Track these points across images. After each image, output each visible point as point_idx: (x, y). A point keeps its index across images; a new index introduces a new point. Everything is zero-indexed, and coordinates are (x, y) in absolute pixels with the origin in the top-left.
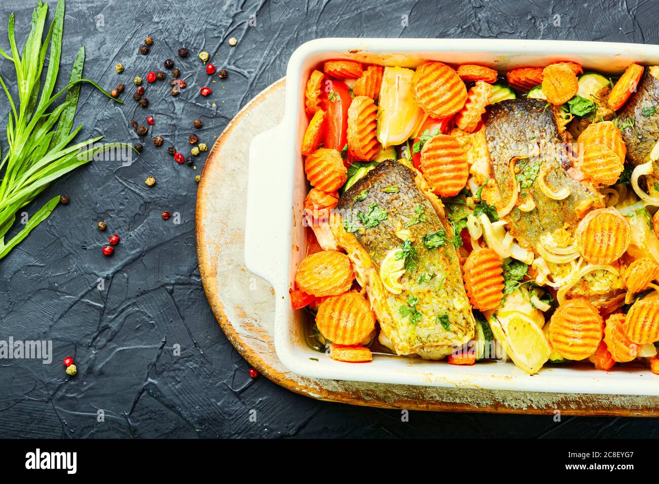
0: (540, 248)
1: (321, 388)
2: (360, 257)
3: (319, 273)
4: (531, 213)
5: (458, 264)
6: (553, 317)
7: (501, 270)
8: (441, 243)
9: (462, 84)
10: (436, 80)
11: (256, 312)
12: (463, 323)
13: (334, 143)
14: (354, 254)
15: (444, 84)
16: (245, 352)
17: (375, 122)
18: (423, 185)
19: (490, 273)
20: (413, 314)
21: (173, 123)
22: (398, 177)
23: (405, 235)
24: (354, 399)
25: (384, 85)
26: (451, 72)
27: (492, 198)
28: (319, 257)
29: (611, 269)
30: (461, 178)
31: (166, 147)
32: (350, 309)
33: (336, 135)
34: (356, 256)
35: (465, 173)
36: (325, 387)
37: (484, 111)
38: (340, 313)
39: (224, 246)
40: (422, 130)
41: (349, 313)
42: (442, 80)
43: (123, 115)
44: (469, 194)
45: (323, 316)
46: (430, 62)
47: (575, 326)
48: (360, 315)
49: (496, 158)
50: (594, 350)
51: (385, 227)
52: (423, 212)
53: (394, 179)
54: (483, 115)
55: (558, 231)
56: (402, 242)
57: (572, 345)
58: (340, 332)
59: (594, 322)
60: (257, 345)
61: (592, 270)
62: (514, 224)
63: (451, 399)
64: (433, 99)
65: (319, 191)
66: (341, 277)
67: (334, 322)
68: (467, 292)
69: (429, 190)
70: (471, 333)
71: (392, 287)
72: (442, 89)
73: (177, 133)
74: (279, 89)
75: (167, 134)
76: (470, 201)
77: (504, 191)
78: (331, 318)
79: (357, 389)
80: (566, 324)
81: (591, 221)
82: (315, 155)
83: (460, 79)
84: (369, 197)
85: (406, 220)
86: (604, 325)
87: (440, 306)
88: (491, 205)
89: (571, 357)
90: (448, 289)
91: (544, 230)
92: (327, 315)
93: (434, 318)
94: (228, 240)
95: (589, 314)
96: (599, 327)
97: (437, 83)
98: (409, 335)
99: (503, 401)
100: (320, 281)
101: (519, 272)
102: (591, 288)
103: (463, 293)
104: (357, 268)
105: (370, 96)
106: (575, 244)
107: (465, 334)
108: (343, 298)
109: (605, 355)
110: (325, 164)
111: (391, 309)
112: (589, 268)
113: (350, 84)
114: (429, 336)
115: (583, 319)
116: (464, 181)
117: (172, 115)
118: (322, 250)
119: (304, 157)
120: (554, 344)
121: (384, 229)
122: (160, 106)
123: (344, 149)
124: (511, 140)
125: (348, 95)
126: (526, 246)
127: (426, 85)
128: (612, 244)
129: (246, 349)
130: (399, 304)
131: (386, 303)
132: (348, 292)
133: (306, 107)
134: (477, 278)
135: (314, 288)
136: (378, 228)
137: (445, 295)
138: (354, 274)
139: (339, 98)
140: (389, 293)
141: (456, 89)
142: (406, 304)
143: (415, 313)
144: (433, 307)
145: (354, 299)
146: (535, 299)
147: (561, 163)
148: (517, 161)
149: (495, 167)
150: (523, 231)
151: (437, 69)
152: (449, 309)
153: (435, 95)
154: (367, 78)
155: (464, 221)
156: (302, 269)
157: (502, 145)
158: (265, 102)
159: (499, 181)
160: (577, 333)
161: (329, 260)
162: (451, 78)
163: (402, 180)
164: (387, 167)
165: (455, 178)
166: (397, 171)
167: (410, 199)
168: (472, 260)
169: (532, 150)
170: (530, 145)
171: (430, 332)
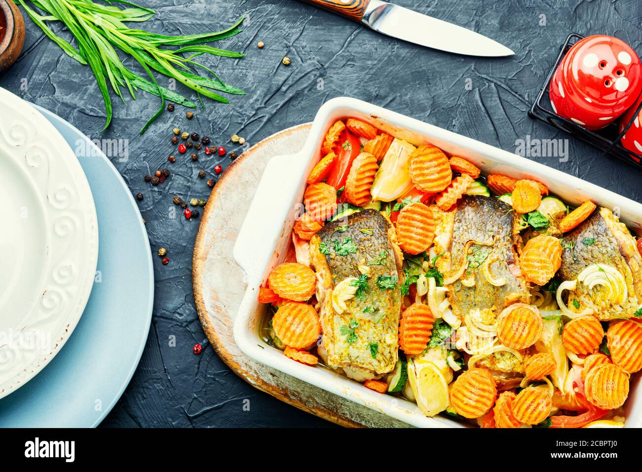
0: (467, 320)
1: (258, 377)
2: (324, 276)
3: (289, 279)
4: (470, 288)
5: (399, 307)
6: (459, 377)
7: (431, 327)
8: (391, 286)
9: (450, 172)
10: (431, 161)
11: (227, 300)
12: (388, 356)
13: (335, 182)
14: (320, 273)
15: (435, 166)
16: (207, 328)
17: (373, 177)
18: (393, 237)
19: (422, 326)
20: (351, 335)
22: (375, 223)
23: (364, 270)
24: (282, 394)
25: (390, 151)
26: (445, 159)
27: (444, 267)
28: (294, 267)
29: (517, 355)
30: (425, 243)
32: (303, 318)
33: (338, 177)
34: (321, 275)
35: (429, 241)
36: (261, 377)
37: (460, 197)
38: (294, 318)
39: (220, 239)
40: (407, 196)
41: (301, 320)
42: (435, 163)
44: (427, 259)
45: (280, 317)
46: (431, 146)
47: (473, 390)
48: (309, 325)
49: (457, 237)
50: (481, 414)
51: (352, 259)
52: (385, 257)
53: (372, 224)
54: (458, 200)
55: (486, 310)
56: (360, 274)
57: (466, 404)
58: (289, 334)
59: (489, 392)
60: (219, 326)
61: (503, 350)
62: (454, 293)
63: (359, 420)
64: (423, 175)
65: (310, 216)
66: (304, 288)
67: (287, 324)
68: (399, 333)
69: (397, 243)
70: (391, 366)
72: (432, 170)
74: (304, 130)
76: (425, 264)
77: (454, 264)
78: (285, 320)
79: (286, 387)
80: (467, 385)
81: (513, 310)
82: (316, 186)
83: (450, 167)
84: (348, 232)
85: (370, 259)
86: (497, 397)
87: (374, 336)
88: (441, 272)
89: (462, 413)
90: (384, 325)
91: (475, 305)
92: (283, 317)
93: (366, 344)
94: (224, 236)
95: (487, 384)
96: (492, 396)
97: (431, 163)
98: (342, 351)
100: (287, 285)
101: (444, 333)
102: (497, 364)
103: (395, 332)
104: (320, 286)
105: (375, 156)
106: (496, 325)
107: (387, 366)
108: (300, 306)
109: (490, 422)
110: (321, 196)
111: (335, 325)
112: (501, 348)
113: (363, 141)
114: (358, 357)
115: (481, 386)
116: (426, 247)
118: (296, 262)
119: (308, 185)
120: (452, 397)
121: (350, 260)
123: (341, 189)
124: (474, 227)
125: (358, 148)
126: (457, 314)
127: (421, 162)
128: (525, 334)
129: (209, 326)
130: (343, 323)
131: (333, 319)
132: (304, 302)
133: (323, 146)
134: (411, 326)
135: (281, 289)
136: (346, 258)
137: (381, 328)
138: (315, 290)
139: (350, 148)
141: (444, 174)
142: (348, 325)
143: (353, 335)
144: (369, 334)
145: (309, 310)
146: (451, 359)
147: (506, 257)
148: (473, 245)
149: (454, 244)
150: (458, 301)
151: (435, 153)
152: (380, 341)
153: (425, 172)
154: (378, 142)
155: (416, 278)
156: (277, 272)
157: (465, 228)
158: (290, 136)
159: (453, 256)
160: (473, 396)
161: (300, 272)
162: (443, 164)
163: (378, 227)
164: (370, 214)
165: (419, 241)
166: (376, 219)
167: (379, 244)
168: (411, 310)
169: (487, 240)
170: (487, 236)
171: (360, 354)
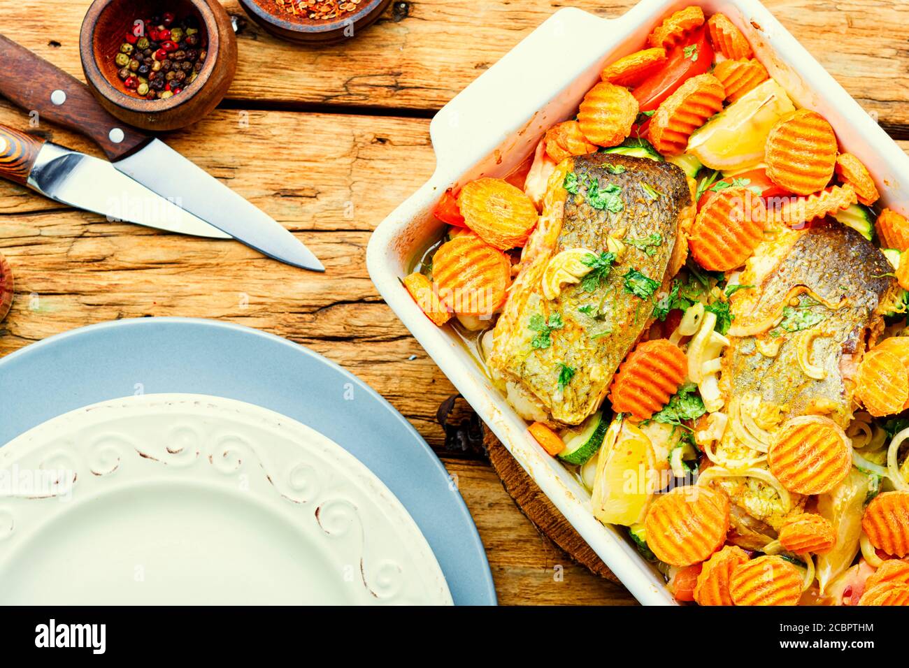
0: (734, 403)
2: (549, 228)
3: (493, 205)
5: (638, 332)
6: (677, 489)
7: (674, 390)
8: (644, 294)
9: (831, 170)
10: (809, 139)
12: (583, 398)
13: (644, 97)
14: (547, 219)
15: (812, 151)
17: (705, 121)
18: (687, 223)
19: (661, 380)
20: (543, 336)
22: (671, 187)
23: (616, 247)
25: (752, 94)
26: (833, 147)
27: (741, 308)
28: (511, 192)
29: (786, 498)
30: (730, 259)
32: (485, 270)
33: (653, 91)
34: (547, 223)
35: (739, 261)
37: (822, 215)
38: (471, 264)
40: (744, 176)
41: (481, 272)
42: (815, 146)
44: (722, 284)
45: (449, 250)
47: (689, 520)
48: (489, 286)
49: (786, 270)
50: (684, 563)
51: (605, 220)
52: (658, 244)
53: (663, 186)
54: (816, 218)
55: (771, 404)
56: (606, 250)
57: (667, 537)
59: (714, 535)
61: (766, 479)
62: (735, 354)
64: (786, 156)
65: (580, 130)
66: (510, 229)
67: (456, 267)
68: (618, 371)
69: (686, 235)
70: (579, 416)
71: (549, 283)
72: (805, 155)
76: (716, 292)
77: (759, 310)
78: (457, 259)
80: (683, 509)
81: (814, 423)
82: (610, 88)
83: (834, 164)
84: (621, 177)
86: (719, 549)
87: (577, 356)
88: (733, 313)
89: (654, 548)
90: (601, 348)
91: (758, 389)
92: (455, 253)
93: (559, 361)
95: (716, 521)
96: (714, 544)
97: (807, 143)
98: (516, 353)
100: (486, 211)
101: (690, 410)
102: (746, 498)
103: (613, 368)
104: (536, 238)
105: (726, 90)
106: (774, 434)
107: (573, 412)
108: (488, 251)
109: (689, 580)
110: (613, 106)
111: (526, 307)
112: (765, 474)
113: (719, 58)
114: (536, 375)
115: (704, 519)
116: (729, 267)
118: (522, 189)
119: (599, 80)
120: (650, 516)
121: (602, 220)
123: (648, 113)
125: (706, 64)
126: (725, 389)
127: (793, 134)
128: (811, 471)
130: (539, 310)
131: (527, 296)
132: (501, 251)
133: (652, 31)
134: (642, 370)
135: (472, 212)
136: (598, 214)
137: (593, 349)
138: (525, 240)
139: (695, 58)
140: (541, 288)
141: (819, 170)
142: (546, 318)
145: (499, 263)
146: (678, 454)
147: (846, 339)
148: (804, 293)
149: (776, 278)
150: (736, 369)
151: (821, 129)
152: (582, 368)
153: (793, 152)
154: (740, 68)
155: (688, 303)
156: (480, 184)
157: (806, 264)
159: (764, 296)
160: (685, 529)
161: (516, 202)
162: (827, 153)
163: (670, 195)
164: (670, 170)
165: (723, 252)
166: (674, 182)
167: (659, 220)
168: (655, 345)
169: (831, 298)
170: (834, 292)
171: (541, 374)
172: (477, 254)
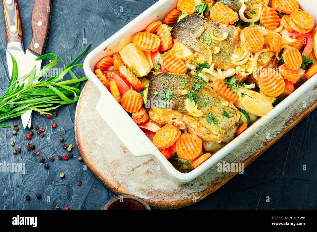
0: (234, 63)
1: (198, 193)
2: (175, 117)
3: (164, 138)
4: (220, 52)
6: (259, 87)
7: (226, 86)
8: (200, 85)
9: (153, 35)
10: (143, 39)
11: (148, 186)
12: (232, 110)
13: (126, 90)
15: (147, 38)
16: (157, 204)
19: (224, 88)
20: (213, 120)
21: (51, 147)
22: (162, 77)
23: (185, 92)
24: (214, 186)
25: (124, 58)
26: (145, 33)
27: (201, 60)
29: (264, 50)
31: (57, 159)
32: (188, 141)
33: (124, 86)
35: (183, 63)
36: (199, 191)
38: (185, 145)
39: (114, 172)
41: (188, 142)
42: (145, 38)
43: (29, 160)
45: (180, 152)
46: (135, 34)
47: (270, 82)
48: (193, 140)
49: (190, 44)
50: (284, 84)
51: (175, 95)
52: (183, 80)
53: (162, 79)
55: (235, 51)
56: (186, 95)
57: (275, 89)
58: (192, 153)
60: (160, 198)
61: (259, 55)
62: (217, 62)
63: (248, 155)
64: (148, 45)
65: (135, 112)
66: (174, 131)
70: (238, 113)
72: (148, 40)
73: (56, 150)
74: (83, 99)
75: (53, 153)
77: (204, 53)
78: (184, 150)
79: (211, 181)
80: (266, 83)
82: (123, 98)
83: (151, 33)
84: (159, 92)
85: (180, 87)
87: (220, 109)
89: (279, 94)
90: (217, 101)
91: (230, 55)
92: (181, 150)
93: (221, 116)
94: (114, 169)
98: (218, 130)
99: (267, 140)
100: (167, 140)
101: (233, 81)
102: (263, 63)
103: (223, 99)
106: (245, 50)
107: (237, 114)
108: (182, 138)
109: (289, 84)
110: (130, 98)
111: (204, 124)
114: (225, 125)
117: (48, 145)
119: (120, 103)
120: (268, 94)
121: (176, 97)
122: (41, 146)
124: (190, 34)
126: (228, 68)
127: (142, 42)
128: (257, 39)
129: (157, 203)
130: (205, 119)
131: (200, 123)
132: (181, 135)
133: (104, 85)
135: (168, 143)
136: (174, 98)
137: (218, 104)
139: (113, 73)
140: (198, 118)
141: (152, 37)
142: (208, 118)
144: (217, 112)
145: (186, 136)
146: (247, 86)
147: (214, 26)
148: (199, 38)
149: (193, 47)
150: (223, 62)
151: (139, 35)
152: (223, 109)
153: (147, 43)
154: (117, 59)
156: (156, 143)
157: (188, 38)
158: (82, 107)
159: (199, 51)
160: (273, 83)
161: (163, 132)
162: (147, 35)
163: (165, 77)
165: (181, 66)
167: (175, 79)
168: (215, 86)
169: (200, 30)
170: (198, 30)
171: (224, 123)
172: (182, 143)
